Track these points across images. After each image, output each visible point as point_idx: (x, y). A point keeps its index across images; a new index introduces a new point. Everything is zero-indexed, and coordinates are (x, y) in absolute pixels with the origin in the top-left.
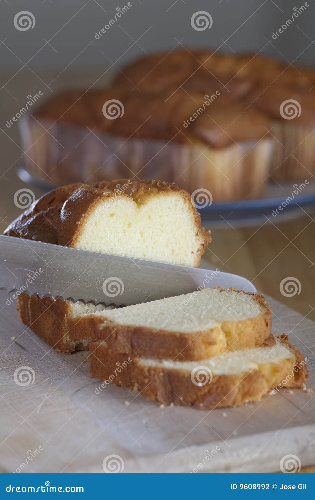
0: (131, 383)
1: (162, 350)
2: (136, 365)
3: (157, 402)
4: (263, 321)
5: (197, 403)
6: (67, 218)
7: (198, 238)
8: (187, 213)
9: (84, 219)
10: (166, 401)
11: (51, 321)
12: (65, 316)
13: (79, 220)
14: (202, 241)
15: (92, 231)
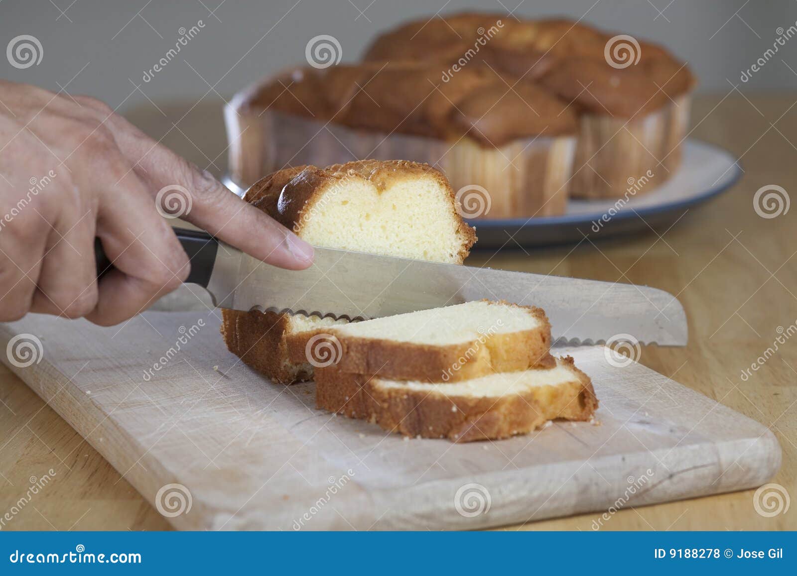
0: (367, 413)
1: (406, 369)
2: (373, 388)
3: (400, 434)
4: (539, 335)
5: (451, 435)
6: (286, 207)
7: (459, 235)
8: (443, 202)
9: (307, 207)
10: (410, 432)
11: (265, 343)
12: (283, 333)
13: (301, 209)
14: (465, 240)
15: (318, 222)
